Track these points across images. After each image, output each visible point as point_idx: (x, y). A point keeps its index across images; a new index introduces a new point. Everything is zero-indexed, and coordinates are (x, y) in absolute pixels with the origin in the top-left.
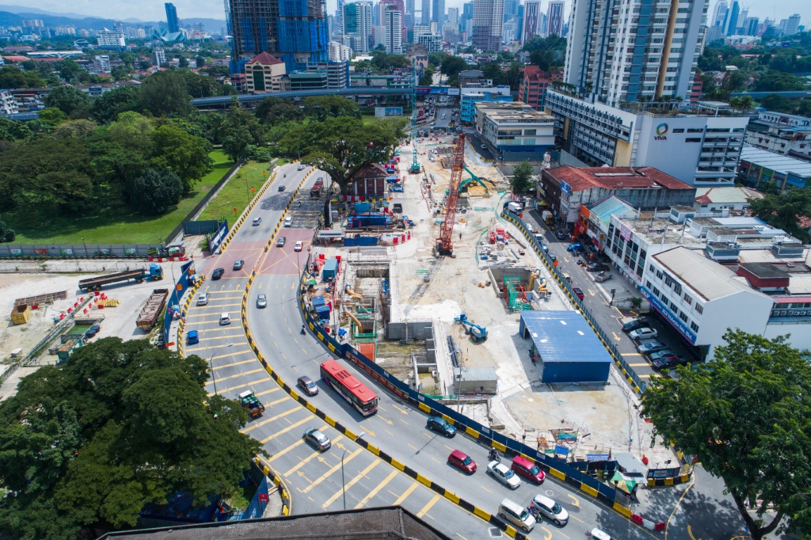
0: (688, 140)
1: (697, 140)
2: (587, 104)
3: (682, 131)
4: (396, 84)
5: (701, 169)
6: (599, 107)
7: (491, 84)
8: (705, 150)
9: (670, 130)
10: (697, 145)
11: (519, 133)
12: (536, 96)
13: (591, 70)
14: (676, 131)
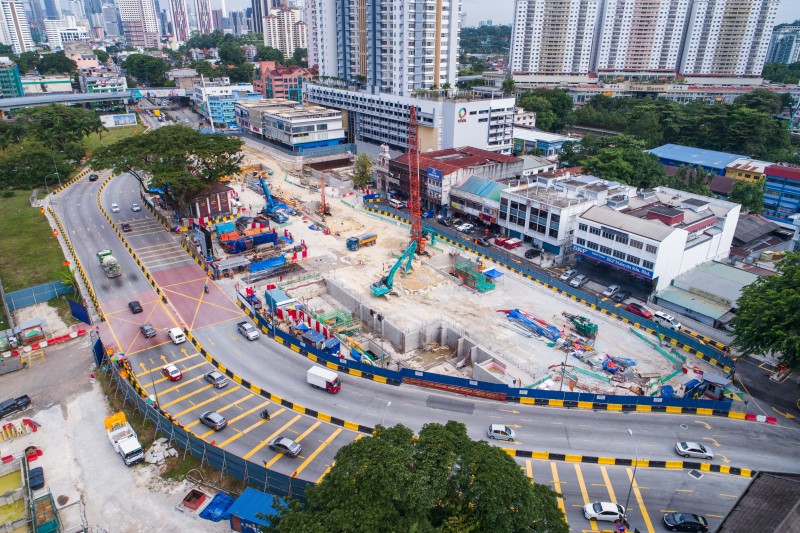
0: (480, 120)
1: (486, 120)
2: (368, 95)
3: (475, 113)
4: (100, 88)
5: (491, 143)
6: (385, 97)
7: (228, 82)
8: (492, 127)
9: (468, 113)
10: (486, 124)
11: (311, 128)
12: (282, 92)
13: (354, 63)
14: (471, 113)
